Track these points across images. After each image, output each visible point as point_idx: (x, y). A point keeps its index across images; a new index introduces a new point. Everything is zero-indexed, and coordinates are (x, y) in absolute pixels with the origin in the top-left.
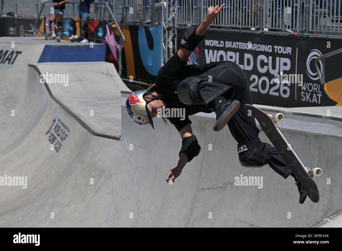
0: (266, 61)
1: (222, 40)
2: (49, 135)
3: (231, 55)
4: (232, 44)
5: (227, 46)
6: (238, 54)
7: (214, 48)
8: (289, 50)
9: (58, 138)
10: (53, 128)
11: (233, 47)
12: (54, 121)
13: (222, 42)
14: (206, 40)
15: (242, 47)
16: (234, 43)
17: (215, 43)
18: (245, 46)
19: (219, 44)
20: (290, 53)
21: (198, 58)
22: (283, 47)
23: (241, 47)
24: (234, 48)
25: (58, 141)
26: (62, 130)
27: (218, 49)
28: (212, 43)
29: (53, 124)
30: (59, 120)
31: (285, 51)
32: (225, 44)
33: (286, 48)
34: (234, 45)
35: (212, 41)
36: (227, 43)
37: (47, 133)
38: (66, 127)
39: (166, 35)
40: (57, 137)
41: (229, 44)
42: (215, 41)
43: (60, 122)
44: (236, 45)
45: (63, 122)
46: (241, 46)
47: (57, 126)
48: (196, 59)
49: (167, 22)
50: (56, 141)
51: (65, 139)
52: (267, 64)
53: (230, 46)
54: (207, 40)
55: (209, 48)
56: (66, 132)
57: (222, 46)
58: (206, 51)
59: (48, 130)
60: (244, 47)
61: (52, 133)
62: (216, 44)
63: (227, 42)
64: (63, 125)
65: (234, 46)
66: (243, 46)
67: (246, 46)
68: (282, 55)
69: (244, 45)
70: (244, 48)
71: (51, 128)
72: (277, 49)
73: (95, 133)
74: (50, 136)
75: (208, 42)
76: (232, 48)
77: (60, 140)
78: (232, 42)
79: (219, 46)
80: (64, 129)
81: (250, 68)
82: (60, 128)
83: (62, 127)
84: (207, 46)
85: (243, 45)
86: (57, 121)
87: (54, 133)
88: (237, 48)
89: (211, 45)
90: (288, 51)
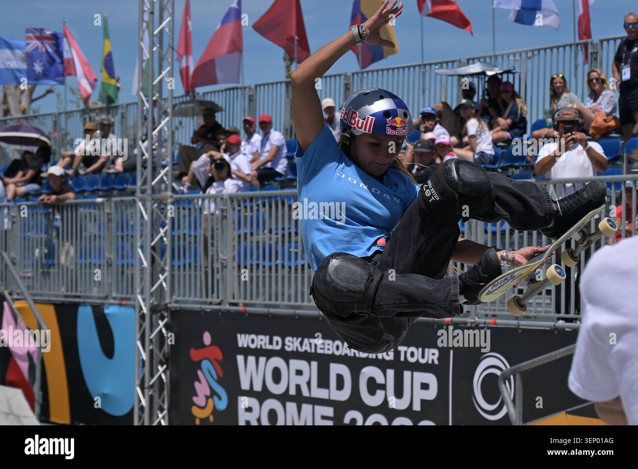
0: (380, 380)
1: (277, 335)
3: (299, 368)
4: (301, 343)
5: (289, 346)
6: (314, 364)
7: (258, 353)
8: (433, 354)
11: (303, 350)
13: (276, 338)
14: (239, 336)
15: (324, 349)
16: (306, 341)
17: (261, 341)
18: (330, 347)
19: (271, 343)
20: (436, 362)
21: (221, 375)
22: (420, 350)
23: (321, 349)
24: (306, 351)
27: (269, 354)
28: (253, 341)
31: (423, 357)
32: (284, 344)
33: (426, 350)
34: (306, 345)
35: (253, 336)
36: (289, 341)
39: (147, 324)
41: (293, 343)
42: (261, 337)
44: (310, 344)
46: (322, 346)
48: (216, 377)
49: (147, 295)
52: (383, 387)
53: (297, 348)
54: (243, 335)
55: (247, 352)
57: (278, 347)
58: (240, 358)
60: (329, 349)
62: (263, 343)
63: (288, 339)
65: (306, 347)
66: (327, 347)
67: (333, 347)
68: (417, 367)
69: (329, 344)
70: (330, 352)
72: (406, 352)
75: (243, 340)
76: (301, 352)
78: (300, 339)
79: (269, 347)
81: (344, 395)
84: (243, 348)
85: (326, 344)
88: (313, 351)
89: (253, 346)
90: (431, 357)
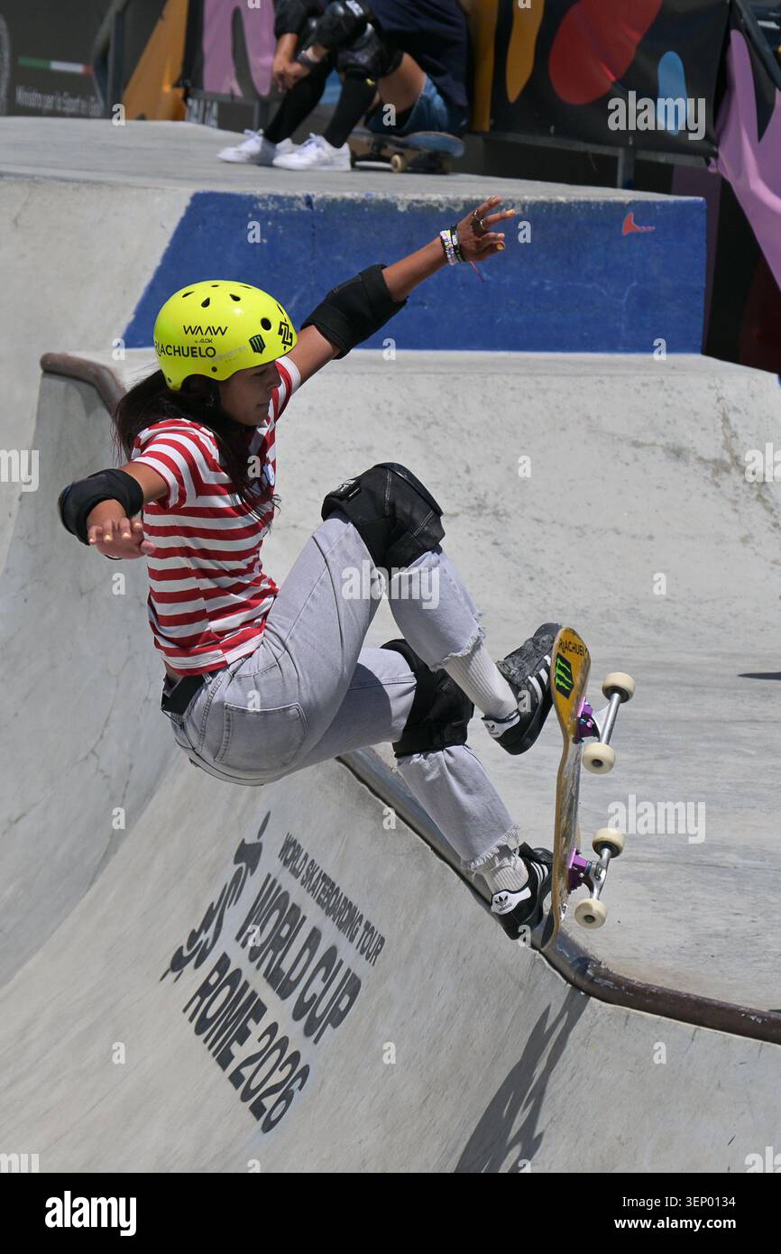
2: (193, 977)
9: (279, 1010)
10: (235, 916)
12: (248, 854)
25: (273, 1029)
26: (315, 936)
29: (238, 882)
30: (291, 850)
37: (178, 963)
38: (347, 916)
40: (267, 994)
43: (295, 873)
45: (328, 866)
47: (273, 903)
50: (256, 1029)
51: (337, 1017)
56: (349, 955)
59: (194, 936)
61: (224, 962)
64: (328, 894)
71: (213, 917)
73: (607, 975)
74: (205, 990)
77: (292, 1030)
80: (331, 935)
82: (294, 917)
83: (314, 915)
86: (270, 862)
87: (239, 959)
